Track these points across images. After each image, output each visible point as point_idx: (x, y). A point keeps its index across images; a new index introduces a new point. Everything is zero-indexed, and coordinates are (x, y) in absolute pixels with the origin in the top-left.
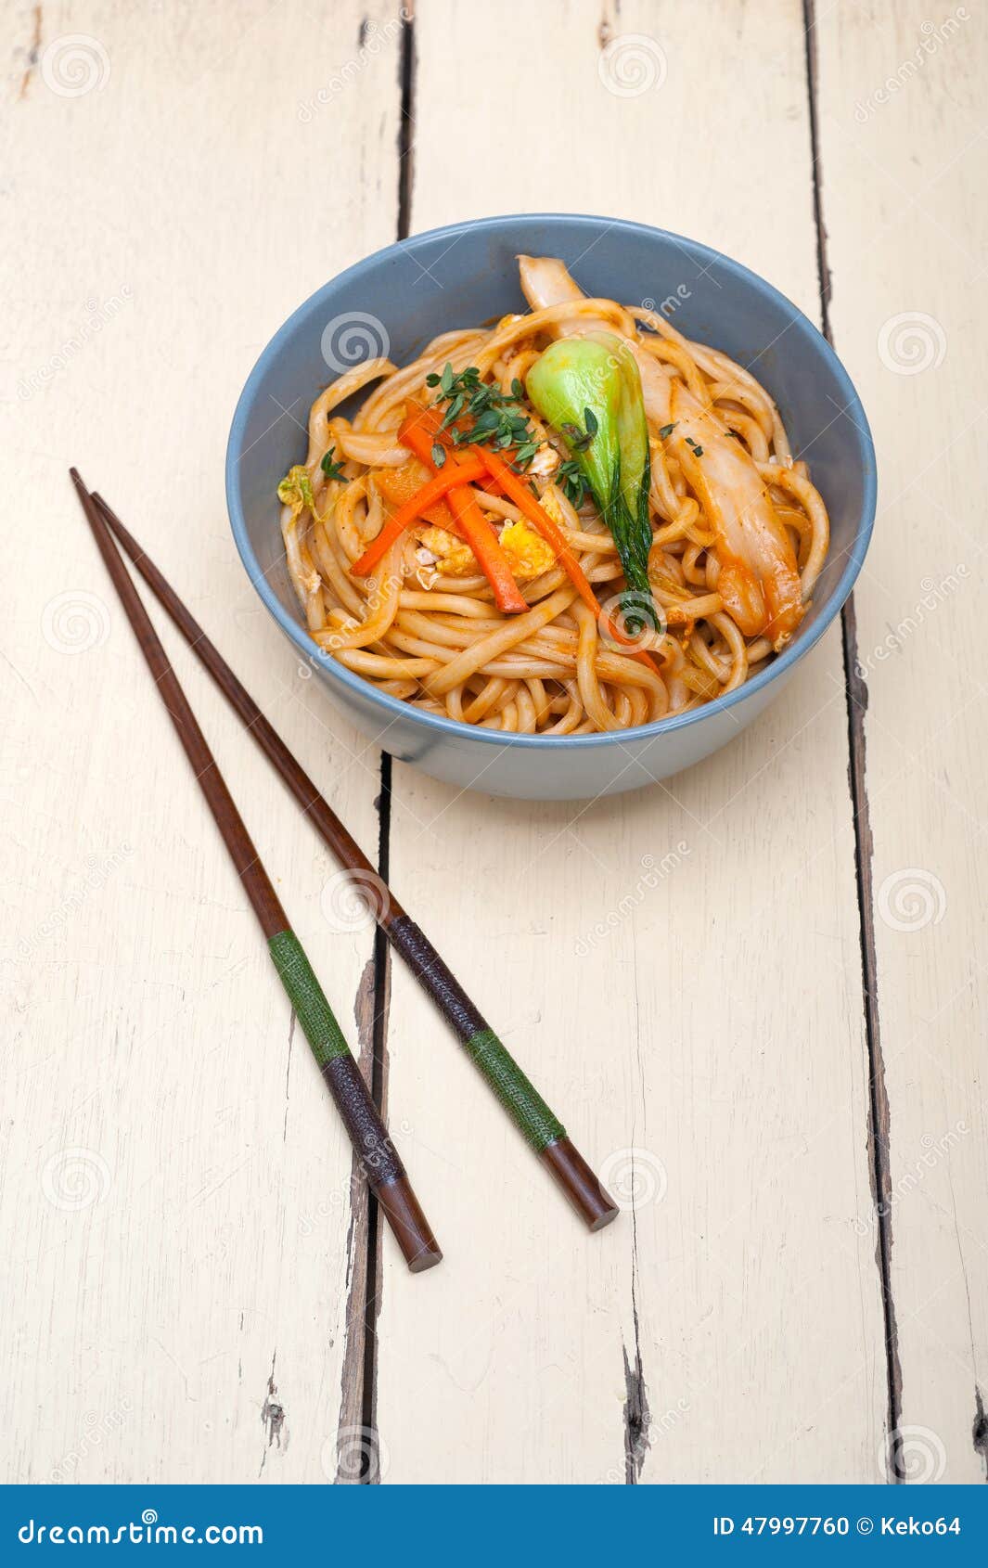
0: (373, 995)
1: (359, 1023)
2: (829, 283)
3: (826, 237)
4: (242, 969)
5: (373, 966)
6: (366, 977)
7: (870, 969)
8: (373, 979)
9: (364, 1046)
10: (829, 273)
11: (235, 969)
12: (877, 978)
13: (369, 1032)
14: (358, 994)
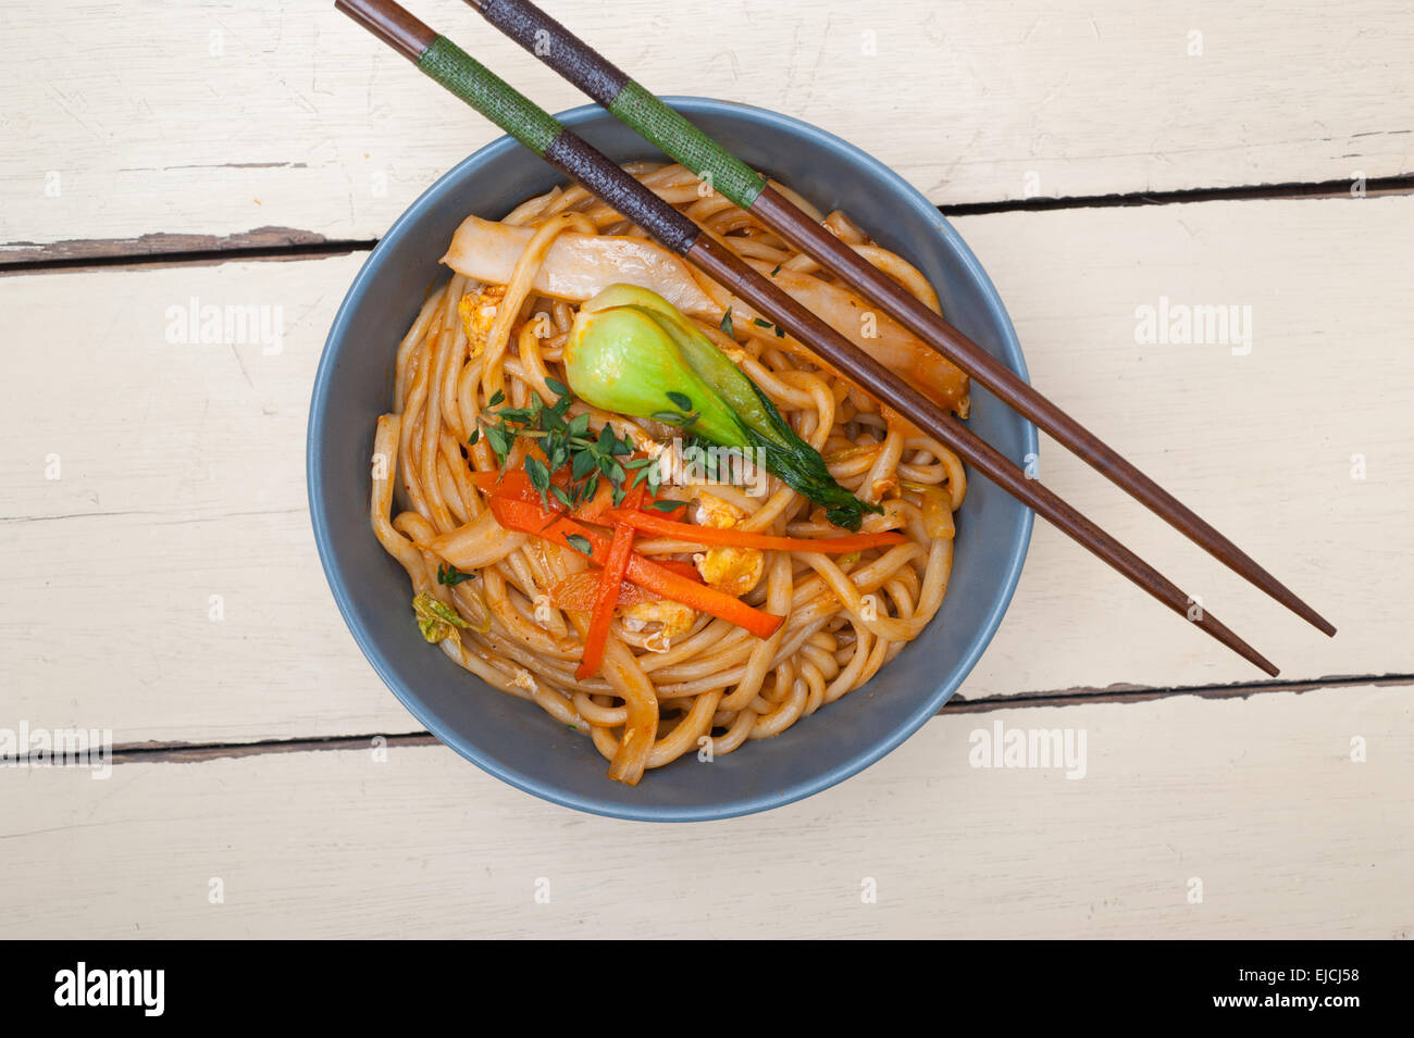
0: (286, 244)
1: (253, 232)
2: (1227, 697)
3: (1299, 692)
4: (303, 107)
5: (320, 241)
6: (307, 235)
7: (348, 743)
8: (305, 242)
9: (228, 240)
10: (1245, 696)
11: (302, 100)
12: (335, 751)
13: (245, 244)
14: (286, 228)
